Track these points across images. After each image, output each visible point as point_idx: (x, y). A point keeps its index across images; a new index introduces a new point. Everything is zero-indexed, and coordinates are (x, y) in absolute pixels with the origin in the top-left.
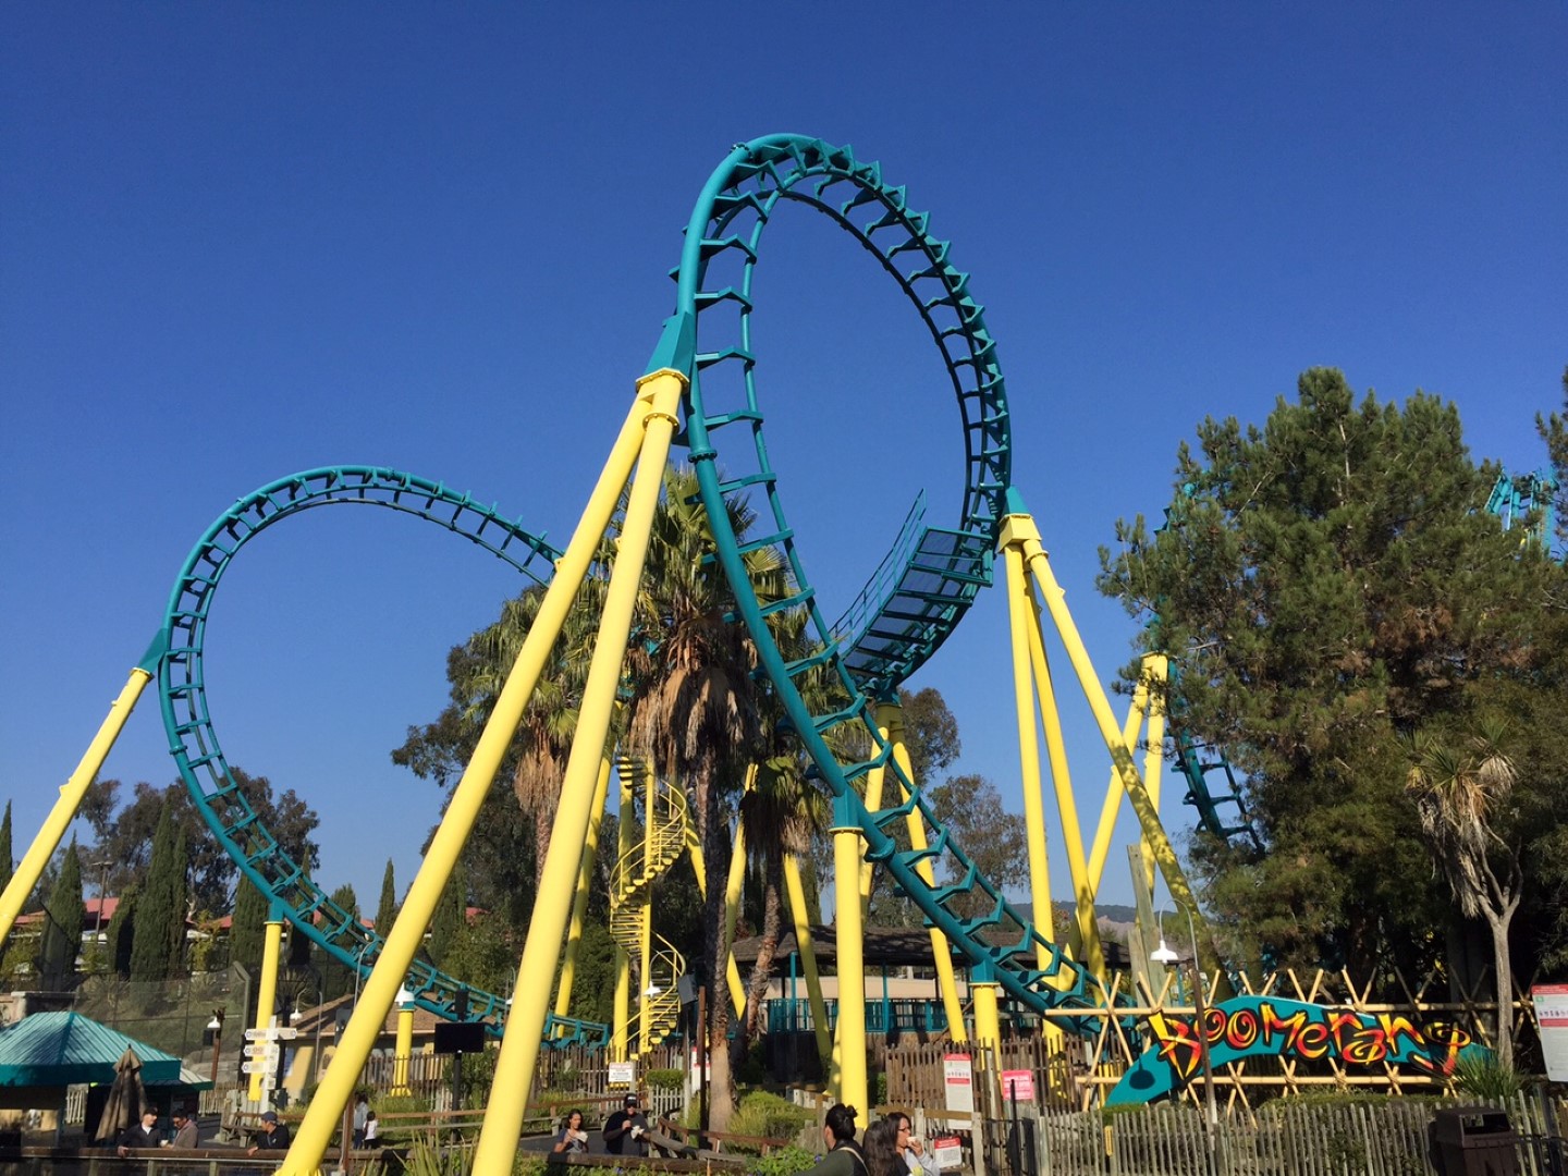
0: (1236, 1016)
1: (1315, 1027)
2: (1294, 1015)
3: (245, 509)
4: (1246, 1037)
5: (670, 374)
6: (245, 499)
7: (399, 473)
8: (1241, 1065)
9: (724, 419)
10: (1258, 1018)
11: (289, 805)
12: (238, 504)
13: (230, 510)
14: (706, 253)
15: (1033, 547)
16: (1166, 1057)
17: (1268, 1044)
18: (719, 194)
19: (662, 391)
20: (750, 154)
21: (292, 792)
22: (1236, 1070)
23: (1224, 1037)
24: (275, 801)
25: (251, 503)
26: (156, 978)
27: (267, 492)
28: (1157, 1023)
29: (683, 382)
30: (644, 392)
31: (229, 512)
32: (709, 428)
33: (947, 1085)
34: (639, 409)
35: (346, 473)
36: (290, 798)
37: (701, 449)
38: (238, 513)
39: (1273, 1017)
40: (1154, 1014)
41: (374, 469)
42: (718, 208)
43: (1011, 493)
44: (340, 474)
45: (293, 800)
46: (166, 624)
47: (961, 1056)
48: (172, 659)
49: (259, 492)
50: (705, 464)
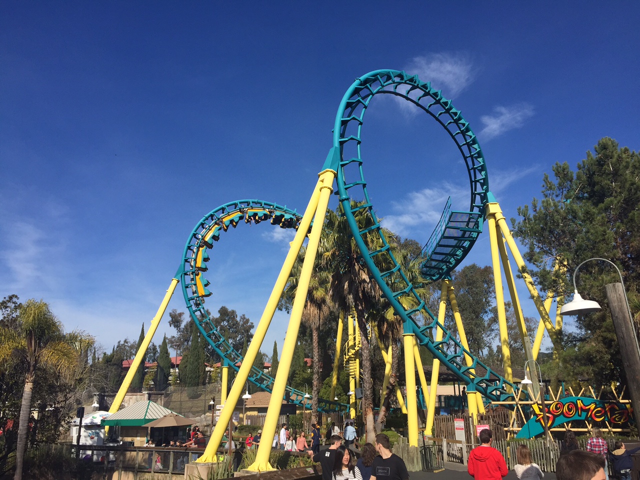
0: (567, 404)
1: (599, 409)
2: (591, 404)
3: (207, 219)
4: (571, 413)
5: (329, 171)
6: (207, 216)
7: (260, 201)
8: (570, 424)
9: (352, 185)
10: (576, 405)
11: (243, 320)
12: (204, 218)
13: (202, 220)
14: (344, 123)
15: (499, 216)
16: (539, 421)
17: (580, 416)
18: (349, 99)
19: (327, 178)
20: (361, 82)
21: (244, 315)
22: (568, 426)
23: (562, 413)
24: (238, 319)
25: (209, 217)
26: (195, 386)
27: (214, 213)
28: (536, 407)
29: (334, 174)
30: (321, 178)
31: (201, 221)
32: (346, 189)
33: (456, 430)
34: (319, 185)
35: (240, 203)
36: (243, 317)
37: (344, 197)
38: (204, 221)
39: (582, 405)
40: (534, 404)
41: (251, 201)
42: (348, 105)
43: (489, 194)
44: (239, 203)
45: (244, 318)
46: (183, 263)
47: (460, 419)
48: (186, 274)
49: (211, 213)
50: (346, 202)
